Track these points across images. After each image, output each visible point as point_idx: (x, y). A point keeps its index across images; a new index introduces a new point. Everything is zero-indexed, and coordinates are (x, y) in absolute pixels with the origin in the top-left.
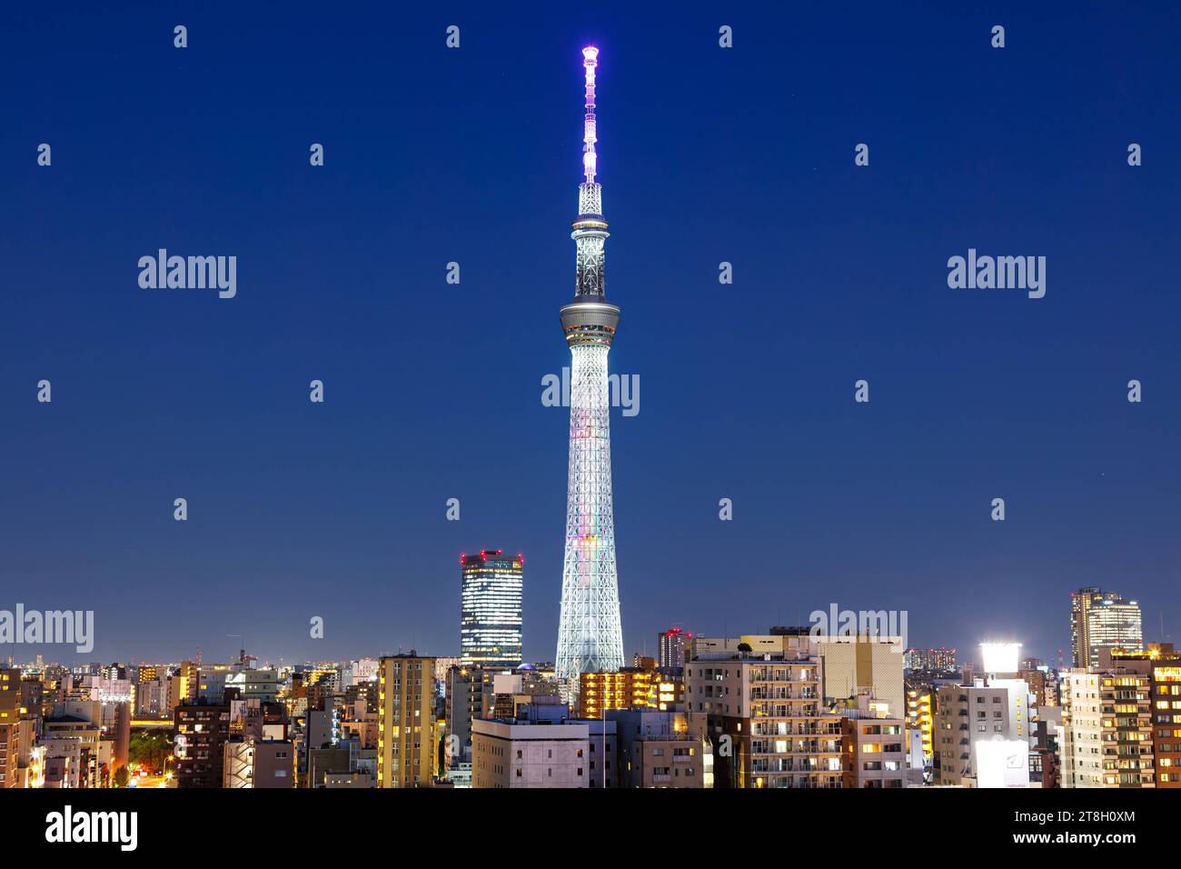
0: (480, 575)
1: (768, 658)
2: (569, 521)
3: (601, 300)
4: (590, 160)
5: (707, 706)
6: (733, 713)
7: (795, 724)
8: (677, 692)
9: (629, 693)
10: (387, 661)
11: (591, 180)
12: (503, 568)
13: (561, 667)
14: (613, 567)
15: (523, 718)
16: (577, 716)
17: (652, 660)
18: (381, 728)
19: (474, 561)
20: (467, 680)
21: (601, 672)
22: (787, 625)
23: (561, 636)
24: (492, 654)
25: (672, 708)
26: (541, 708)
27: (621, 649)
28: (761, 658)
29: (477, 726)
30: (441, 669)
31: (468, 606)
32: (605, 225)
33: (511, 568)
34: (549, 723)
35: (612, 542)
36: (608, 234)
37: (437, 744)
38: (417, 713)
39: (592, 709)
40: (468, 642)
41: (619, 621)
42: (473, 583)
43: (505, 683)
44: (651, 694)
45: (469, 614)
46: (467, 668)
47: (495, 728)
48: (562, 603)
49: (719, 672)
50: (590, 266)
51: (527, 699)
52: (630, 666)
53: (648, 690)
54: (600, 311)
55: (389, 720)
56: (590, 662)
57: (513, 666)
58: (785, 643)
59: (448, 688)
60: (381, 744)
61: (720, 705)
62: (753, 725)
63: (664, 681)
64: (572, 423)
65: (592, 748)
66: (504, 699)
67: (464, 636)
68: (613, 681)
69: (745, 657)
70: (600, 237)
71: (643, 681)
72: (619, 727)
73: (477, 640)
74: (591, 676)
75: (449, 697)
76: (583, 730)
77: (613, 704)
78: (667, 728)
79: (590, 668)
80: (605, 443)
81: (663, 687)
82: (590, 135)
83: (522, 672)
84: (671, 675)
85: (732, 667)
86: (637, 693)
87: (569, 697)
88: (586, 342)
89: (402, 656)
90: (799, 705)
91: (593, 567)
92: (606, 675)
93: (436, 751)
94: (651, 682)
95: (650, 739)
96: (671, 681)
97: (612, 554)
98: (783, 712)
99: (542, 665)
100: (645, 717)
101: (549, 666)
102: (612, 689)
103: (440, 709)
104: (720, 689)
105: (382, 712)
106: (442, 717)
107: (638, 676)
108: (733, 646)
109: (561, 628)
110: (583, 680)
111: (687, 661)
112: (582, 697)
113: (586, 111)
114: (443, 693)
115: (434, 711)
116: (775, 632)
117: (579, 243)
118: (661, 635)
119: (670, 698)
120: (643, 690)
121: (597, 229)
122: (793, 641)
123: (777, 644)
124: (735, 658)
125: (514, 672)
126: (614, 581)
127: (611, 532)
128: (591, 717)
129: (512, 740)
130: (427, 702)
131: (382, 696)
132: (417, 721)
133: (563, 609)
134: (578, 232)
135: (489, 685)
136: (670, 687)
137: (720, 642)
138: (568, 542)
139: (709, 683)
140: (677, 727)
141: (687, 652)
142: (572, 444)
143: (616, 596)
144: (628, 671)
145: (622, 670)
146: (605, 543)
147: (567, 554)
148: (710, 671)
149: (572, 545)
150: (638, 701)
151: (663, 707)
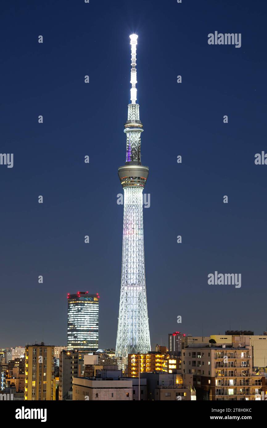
0: (77, 304)
1: (224, 347)
2: (123, 277)
3: (139, 164)
4: (134, 93)
5: (193, 371)
6: (206, 375)
7: (238, 380)
8: (178, 364)
9: (153, 364)
10: (29, 348)
11: (134, 102)
12: (89, 301)
13: (119, 351)
14: (145, 300)
15: (99, 377)
16: (127, 376)
17: (165, 348)
18: (26, 382)
19: (74, 297)
20: (70, 357)
21: (139, 353)
22: (234, 330)
23: (119, 335)
24: (83, 345)
25: (175, 372)
26: (108, 372)
27: (149, 342)
28: (220, 347)
29: (75, 381)
30: (57, 352)
31: (71, 320)
32: (141, 125)
33: (93, 300)
34: (112, 379)
35: (144, 288)
36: (142, 130)
37: (55, 390)
38: (45, 374)
39: (134, 373)
40: (71, 338)
41: (148, 328)
42: (74, 309)
43: (90, 359)
44: (164, 365)
45: (71, 324)
46: (70, 351)
47: (84, 382)
48: (119, 319)
49: (199, 354)
50: (133, 147)
51: (101, 367)
52: (154, 351)
53: (163, 363)
54: (139, 170)
55: (30, 378)
56: (133, 350)
57: (94, 351)
58: (233, 339)
59: (61, 361)
60: (26, 390)
61: (200, 371)
62: (217, 381)
63: (171, 358)
64: (124, 227)
65: (134, 392)
66: (89, 367)
67: (69, 335)
68: (145, 358)
69: (212, 346)
70: (139, 131)
71: (160, 358)
72: (148, 382)
73: (75, 337)
74: (134, 356)
75: (61, 366)
76: (129, 383)
77: (145, 367)
78: (173, 382)
79: (133, 352)
80: (141, 237)
81: (171, 361)
82: (134, 79)
83: (99, 354)
84: (175, 355)
85: (206, 351)
86: (158, 364)
87: (122, 367)
88: (131, 185)
89: (36, 345)
90: (240, 370)
91: (136, 300)
92: (141, 355)
93: (54, 394)
94: (165, 359)
95: (164, 388)
96: (174, 359)
97: (145, 294)
98: (232, 374)
99: (109, 350)
100: (161, 377)
101: (113, 351)
102: (145, 363)
103: (56, 373)
104: (199, 362)
105: (26, 374)
106: (58, 376)
107: (158, 356)
108: (206, 341)
109: (119, 331)
110: (130, 358)
111: (183, 348)
112: (129, 366)
113: (131, 67)
114: (58, 364)
115: (53, 373)
116: (228, 333)
117: (128, 135)
118: (170, 335)
119: (174, 367)
120: (160, 363)
121: (137, 127)
122: (237, 338)
123: (229, 339)
124: (207, 346)
125: (94, 354)
126: (146, 307)
127: (144, 282)
128: (134, 376)
129: (93, 388)
130: (50, 368)
131: (27, 366)
132: (45, 378)
133: (120, 321)
134: (128, 129)
135: (82, 360)
136: (174, 362)
137: (200, 339)
138: (122, 288)
139: (194, 359)
140: (177, 382)
141: (183, 344)
142: (124, 237)
143: (146, 315)
144: (152, 353)
145: (149, 353)
146: (141, 288)
147: (122, 294)
148: (194, 354)
149: (125, 290)
150: (158, 369)
151: (170, 371)
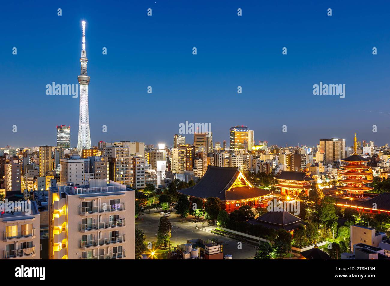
0: (61, 130)
1: (119, 146)
2: (80, 120)
3: (86, 75)
4: (84, 46)
5: (108, 156)
6: (113, 157)
7: (125, 159)
8: (102, 153)
9: (92, 154)
10: (41, 147)
11: (84, 50)
12: (66, 129)
13: (78, 149)
14: (89, 129)
15: (71, 158)
16: (82, 157)
17: (97, 147)
18: (40, 161)
19: (60, 127)
20: (59, 151)
21: (87, 149)
22: (123, 141)
23: (78, 142)
24: (64, 146)
25: (101, 156)
26: (74, 156)
27: (91, 145)
28: (118, 147)
29: (61, 160)
30: (53, 149)
31: (59, 136)
32: (87, 60)
33: (67, 129)
34: (76, 159)
35: (89, 124)
36: (88, 62)
37: (52, 164)
38: (48, 158)
39: (85, 156)
40: (59, 144)
41: (90, 140)
42: (59, 132)
43: (67, 152)
44: (97, 153)
45: (59, 138)
46: (58, 149)
47: (65, 160)
48: (78, 136)
49: (110, 149)
50: (84, 68)
51: (72, 155)
52: (92, 148)
53: (96, 153)
54: (87, 78)
55: (42, 159)
56: (84, 148)
57: (68, 148)
58: (123, 144)
59: (55, 153)
60: (40, 164)
61: (110, 155)
62: (117, 159)
63: (99, 151)
64: (80, 100)
65: (85, 164)
66: (66, 155)
67: (58, 142)
68: (89, 151)
69: (115, 146)
70: (86, 62)
71: (95, 151)
72: (90, 160)
73: (60, 143)
74: (85, 150)
75: (55, 154)
76: (83, 160)
77: (89, 155)
78: (100, 160)
79: (84, 149)
80: (87, 104)
81: (99, 152)
82: (84, 40)
83: (70, 149)
84: (101, 150)
85: (113, 148)
86: (94, 153)
87: (80, 154)
88: (83, 83)
89: (45, 146)
90: (125, 155)
91: (85, 129)
92: (88, 150)
93: (52, 165)
94: (97, 151)
95: (97, 162)
96: (101, 151)
97: (89, 126)
98: (122, 156)
99: (74, 148)
100: (96, 158)
101: (76, 148)
102: (89, 153)
103: (53, 157)
104: (110, 152)
105: (40, 157)
106: (53, 158)
107: (94, 150)
108: (113, 144)
109: (78, 141)
110: (83, 151)
111: (104, 147)
112: (83, 154)
113: (83, 35)
114: (53, 153)
115: (52, 157)
116: (121, 142)
117: (81, 63)
118: (99, 142)
119: (101, 154)
120: (95, 153)
121: (85, 60)
122: (124, 143)
123: (121, 144)
124: (113, 147)
125: (68, 149)
126: (89, 132)
127: (89, 122)
128: (85, 158)
129: (68, 163)
130: (50, 155)
131: (40, 154)
132: (48, 159)
133: (79, 137)
134: (81, 61)
135: (63, 152)
136: (100, 152)
137: (110, 144)
138: (80, 124)
139: (108, 151)
140: (102, 160)
141: (104, 145)
142: (80, 104)
143: (89, 135)
144: (92, 149)
145: (91, 149)
146: (87, 124)
147: (79, 126)
148: (108, 149)
149: (81, 125)
150: (94, 155)
151: (99, 156)
